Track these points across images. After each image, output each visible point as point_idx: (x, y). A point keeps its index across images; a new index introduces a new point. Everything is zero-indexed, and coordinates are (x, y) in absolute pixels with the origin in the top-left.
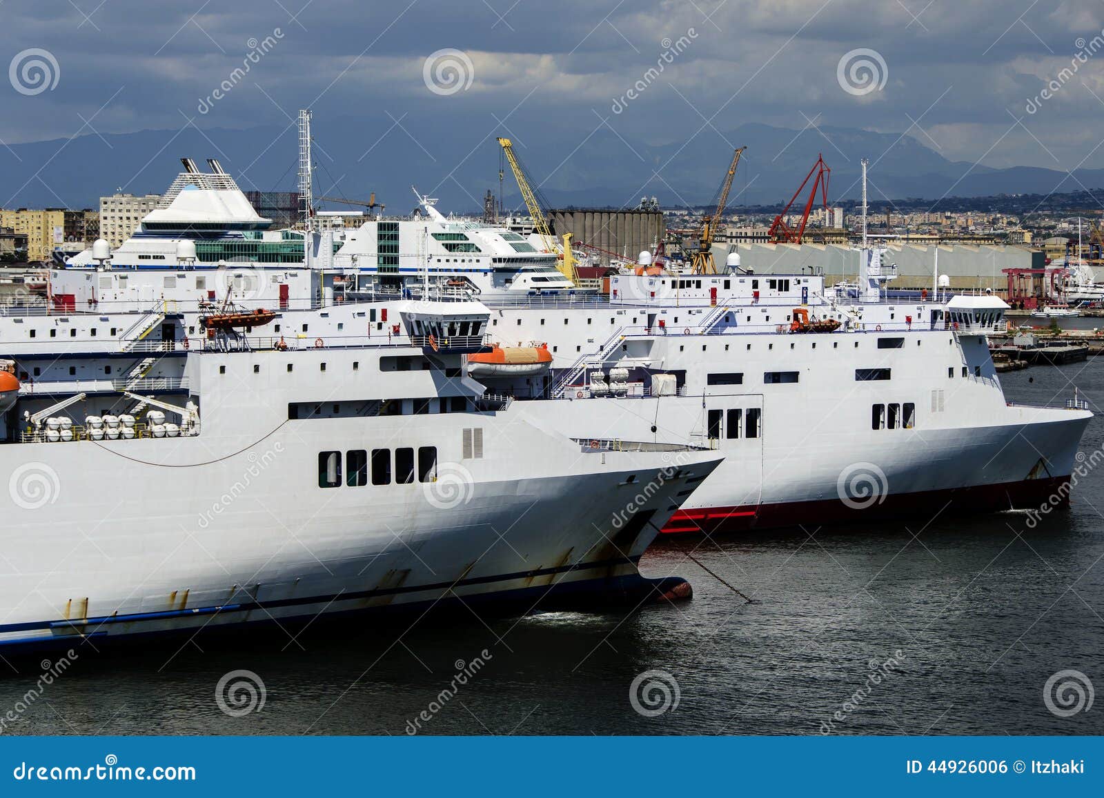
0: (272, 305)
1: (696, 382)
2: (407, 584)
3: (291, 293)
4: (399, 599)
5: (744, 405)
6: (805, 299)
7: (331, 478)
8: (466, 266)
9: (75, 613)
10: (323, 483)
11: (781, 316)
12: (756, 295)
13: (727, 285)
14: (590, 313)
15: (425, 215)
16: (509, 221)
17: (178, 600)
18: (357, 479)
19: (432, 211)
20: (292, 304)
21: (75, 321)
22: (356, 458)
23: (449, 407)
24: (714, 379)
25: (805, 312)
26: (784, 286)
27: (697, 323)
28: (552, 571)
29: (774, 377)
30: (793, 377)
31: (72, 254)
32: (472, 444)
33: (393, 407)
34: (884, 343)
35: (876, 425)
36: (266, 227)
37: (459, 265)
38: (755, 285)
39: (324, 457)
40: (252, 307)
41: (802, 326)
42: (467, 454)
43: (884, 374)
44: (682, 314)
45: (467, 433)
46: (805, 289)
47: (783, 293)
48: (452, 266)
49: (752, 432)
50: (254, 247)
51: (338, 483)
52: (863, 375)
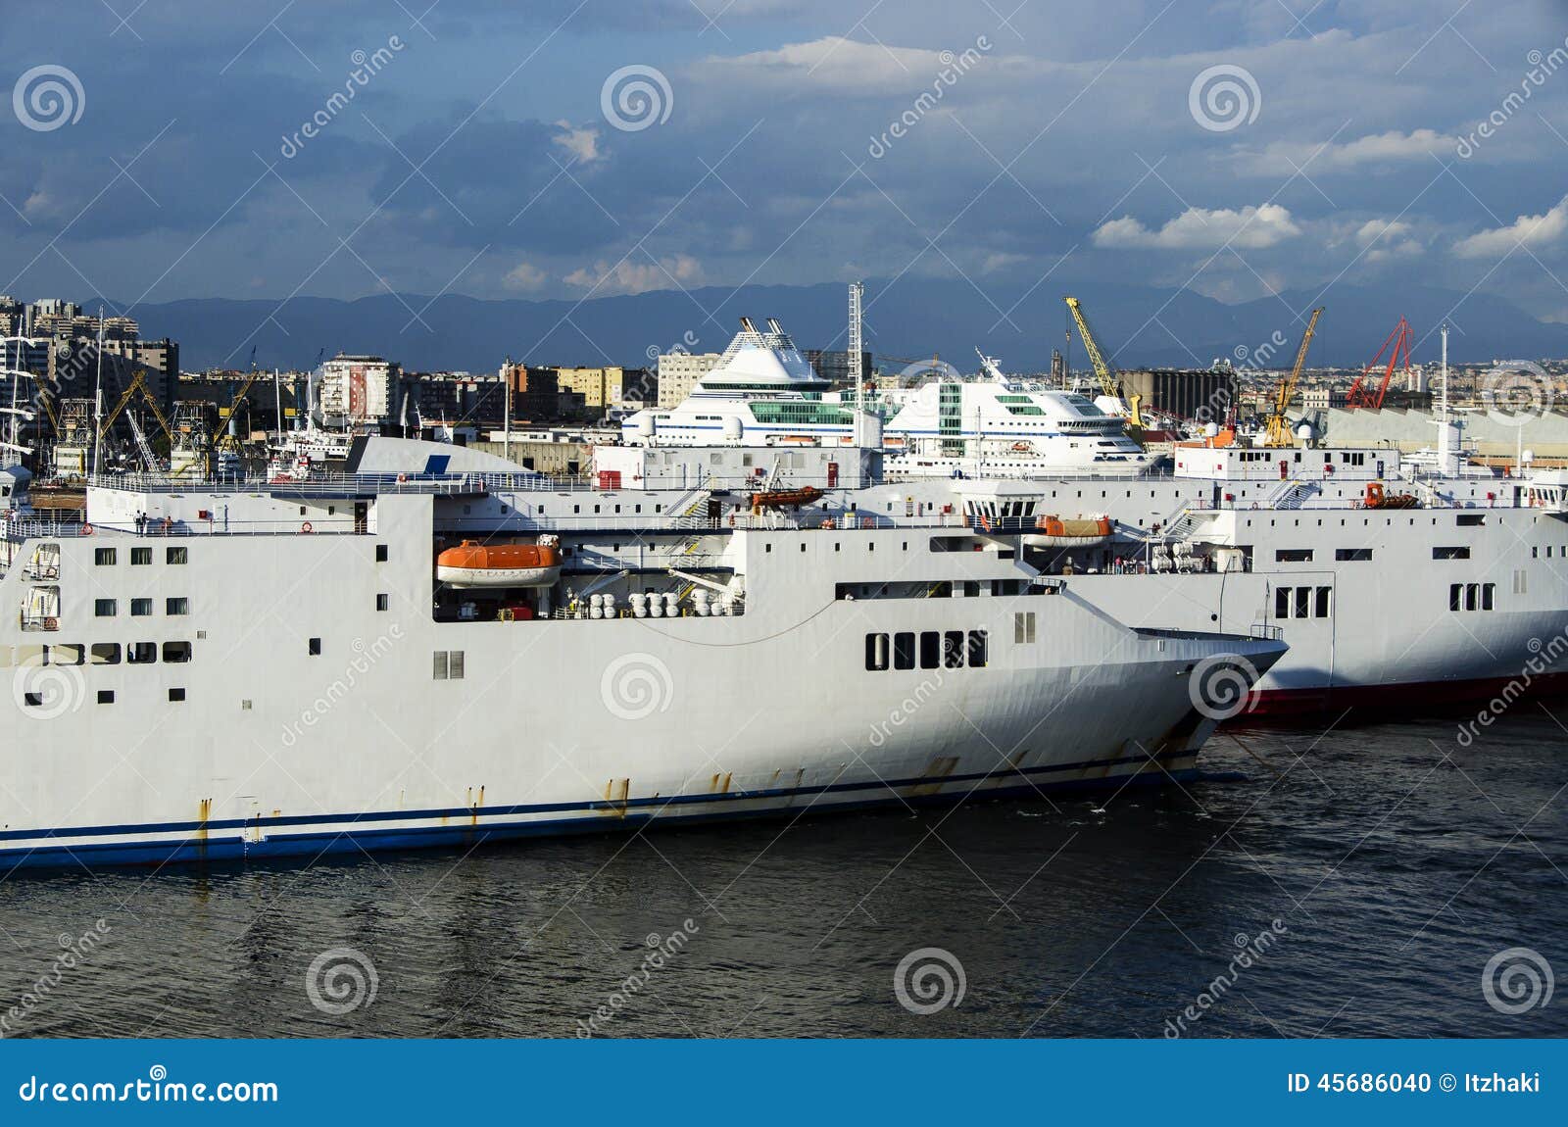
0: (821, 483)
1: (1263, 558)
2: (954, 773)
3: (841, 472)
4: (947, 788)
5: (1314, 582)
6: (1381, 474)
7: (878, 661)
8: (1031, 429)
9: (615, 795)
10: (870, 665)
11: (1355, 491)
12: (1330, 469)
13: (1298, 458)
14: (1154, 485)
15: (987, 375)
16: (1076, 383)
17: (721, 782)
18: (904, 663)
19: (996, 373)
20: (842, 482)
21: (619, 498)
22: (904, 640)
23: (1001, 589)
24: (1283, 555)
25: (1379, 487)
26: (1358, 460)
27: (1268, 496)
28: (1106, 763)
29: (1344, 555)
30: (1366, 554)
31: (630, 414)
32: (1025, 628)
33: (943, 589)
34: (1463, 521)
35: (1454, 607)
36: (826, 388)
37: (1023, 429)
38: (1328, 458)
39: (870, 639)
40: (799, 485)
41: (1379, 501)
42: (1019, 638)
43: (1463, 553)
44: (1250, 488)
45: (1019, 617)
46: (1381, 463)
47: (1357, 467)
48: (1016, 429)
49: (1322, 611)
50: (813, 409)
51: (885, 666)
52: (1440, 553)
